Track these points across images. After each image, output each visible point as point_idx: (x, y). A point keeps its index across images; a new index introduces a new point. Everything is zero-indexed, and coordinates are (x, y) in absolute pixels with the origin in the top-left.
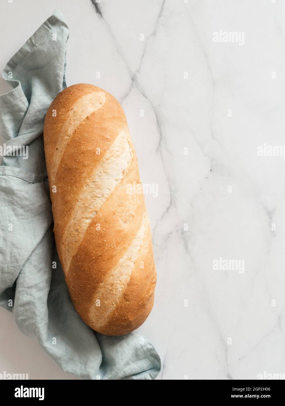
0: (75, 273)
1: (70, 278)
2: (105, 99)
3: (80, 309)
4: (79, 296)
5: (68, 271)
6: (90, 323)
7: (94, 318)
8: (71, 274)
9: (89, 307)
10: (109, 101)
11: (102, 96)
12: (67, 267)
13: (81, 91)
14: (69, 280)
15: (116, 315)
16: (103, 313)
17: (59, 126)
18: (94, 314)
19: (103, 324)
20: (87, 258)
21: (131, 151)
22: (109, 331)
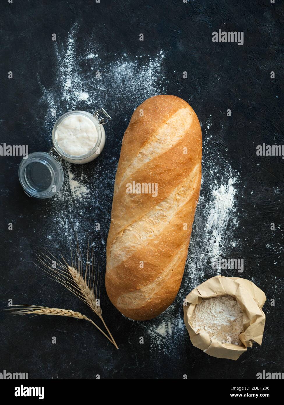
0: (192, 161)
1: (197, 158)
2: (118, 300)
3: (197, 129)
4: (195, 140)
5: (197, 164)
6: (192, 115)
7: (188, 118)
8: (196, 161)
9: (189, 129)
10: (115, 297)
11: (120, 303)
12: (197, 168)
13: (137, 313)
14: (199, 156)
15: (169, 114)
16: (179, 120)
17: (165, 290)
18: (187, 121)
19: (182, 110)
20: (178, 170)
21: (111, 248)
22: (179, 103)
